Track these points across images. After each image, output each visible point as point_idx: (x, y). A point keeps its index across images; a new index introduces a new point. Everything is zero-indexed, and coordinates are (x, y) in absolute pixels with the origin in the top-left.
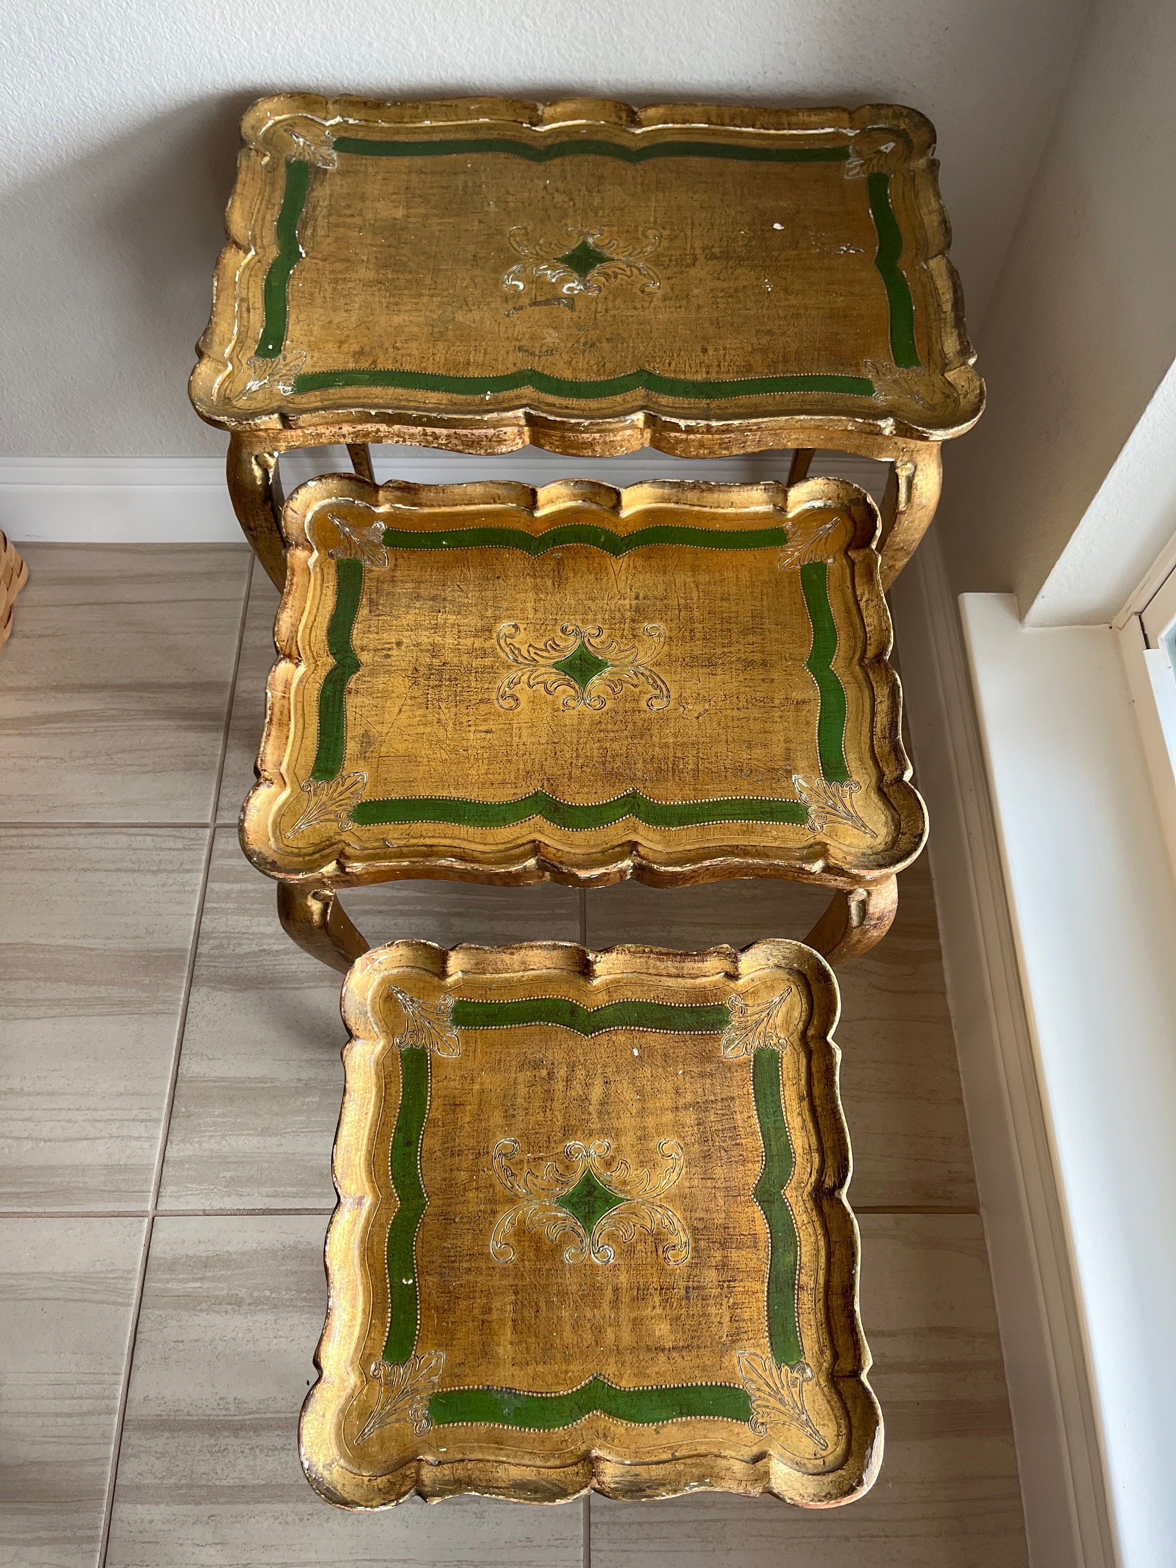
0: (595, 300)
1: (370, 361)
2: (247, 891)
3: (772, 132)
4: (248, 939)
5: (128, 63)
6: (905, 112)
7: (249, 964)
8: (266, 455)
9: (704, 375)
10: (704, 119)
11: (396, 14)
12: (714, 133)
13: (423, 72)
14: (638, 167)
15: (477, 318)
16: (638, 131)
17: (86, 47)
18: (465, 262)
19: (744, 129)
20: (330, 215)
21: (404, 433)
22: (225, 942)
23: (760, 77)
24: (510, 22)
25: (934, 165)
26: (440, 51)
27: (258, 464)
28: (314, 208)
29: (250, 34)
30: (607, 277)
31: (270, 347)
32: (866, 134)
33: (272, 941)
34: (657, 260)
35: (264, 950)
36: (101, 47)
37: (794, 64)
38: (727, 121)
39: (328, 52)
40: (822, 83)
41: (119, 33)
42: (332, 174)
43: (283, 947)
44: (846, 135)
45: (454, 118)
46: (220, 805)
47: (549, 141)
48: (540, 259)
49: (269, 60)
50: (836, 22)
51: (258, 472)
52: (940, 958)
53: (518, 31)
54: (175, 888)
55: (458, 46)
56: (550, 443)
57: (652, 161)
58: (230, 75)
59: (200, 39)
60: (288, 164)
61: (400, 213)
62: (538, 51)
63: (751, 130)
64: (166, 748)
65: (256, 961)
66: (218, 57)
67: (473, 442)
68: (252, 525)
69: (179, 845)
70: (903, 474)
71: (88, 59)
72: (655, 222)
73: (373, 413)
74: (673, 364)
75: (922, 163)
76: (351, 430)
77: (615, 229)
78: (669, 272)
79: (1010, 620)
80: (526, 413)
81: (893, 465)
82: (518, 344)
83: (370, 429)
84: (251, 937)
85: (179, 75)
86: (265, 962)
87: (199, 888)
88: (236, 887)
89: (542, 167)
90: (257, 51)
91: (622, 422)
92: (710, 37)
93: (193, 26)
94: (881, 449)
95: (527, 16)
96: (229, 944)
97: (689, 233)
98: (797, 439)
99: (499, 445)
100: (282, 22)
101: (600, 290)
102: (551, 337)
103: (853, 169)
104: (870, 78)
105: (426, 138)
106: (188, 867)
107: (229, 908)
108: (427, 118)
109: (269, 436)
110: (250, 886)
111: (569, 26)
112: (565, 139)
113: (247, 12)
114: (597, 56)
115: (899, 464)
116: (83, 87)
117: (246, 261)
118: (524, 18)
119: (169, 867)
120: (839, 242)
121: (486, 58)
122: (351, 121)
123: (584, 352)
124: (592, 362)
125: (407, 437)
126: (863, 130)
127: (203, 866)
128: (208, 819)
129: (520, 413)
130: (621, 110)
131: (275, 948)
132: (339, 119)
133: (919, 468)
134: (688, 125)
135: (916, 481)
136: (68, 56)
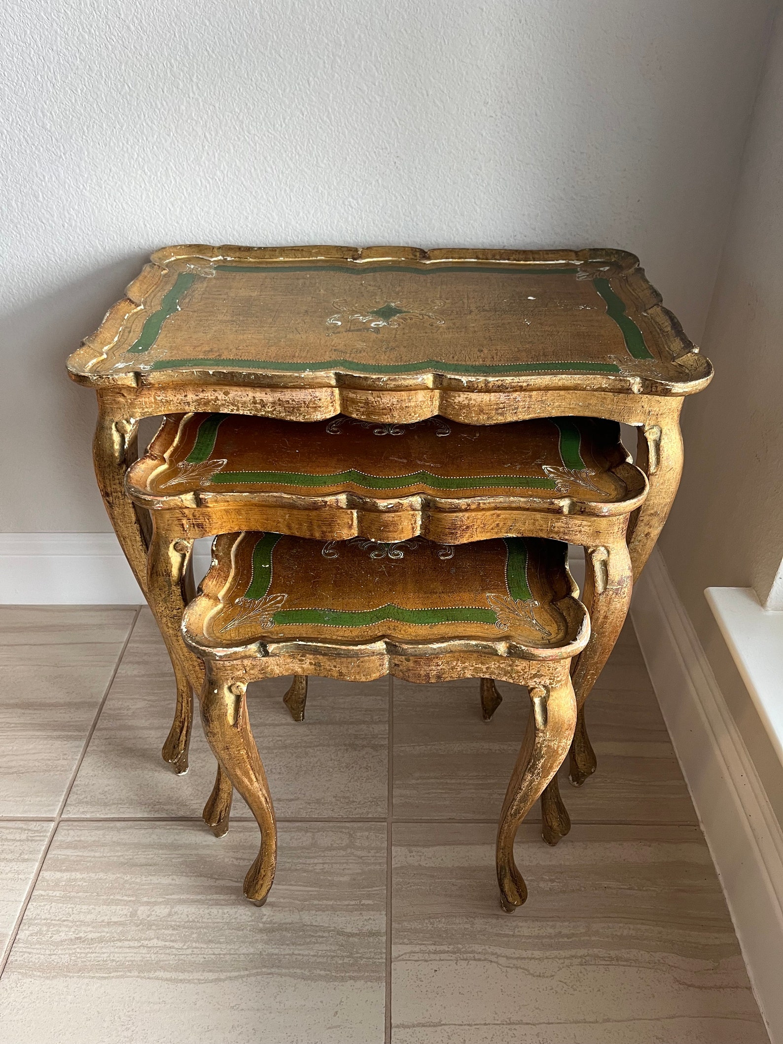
0: (396, 329)
1: (217, 354)
2: (75, 880)
3: (522, 262)
4: (66, 926)
5: (81, 229)
6: (614, 252)
7: (63, 952)
8: (125, 422)
9: (481, 362)
10: (475, 256)
11: (265, 196)
12: (481, 263)
13: (281, 237)
14: (428, 276)
15: (304, 337)
16: (428, 262)
18: (298, 313)
19: (501, 261)
20: (204, 294)
21: (238, 401)
22: (45, 928)
23: (512, 240)
24: (341, 202)
25: (640, 271)
26: (293, 222)
27: (118, 430)
28: (194, 291)
29: (166, 209)
30: (405, 319)
31: (140, 348)
32: (586, 264)
33: (90, 929)
34: (442, 312)
35: (80, 938)
36: (63, 217)
37: (534, 229)
38: (490, 256)
39: (218, 223)
40: (555, 242)
41: (76, 207)
42: (210, 279)
43: (99, 935)
44: (574, 265)
45: (300, 255)
46: (68, 802)
47: (366, 267)
48: (354, 312)
49: (178, 229)
50: (562, 199)
51: (116, 437)
52: (740, 953)
53: (346, 208)
54: (10, 875)
55: (306, 219)
57: (437, 274)
58: (151, 239)
59: (131, 213)
60: (180, 274)
61: (255, 294)
62: (360, 223)
63: (507, 261)
64: (34, 754)
65: (69, 949)
66: (143, 226)
67: (294, 408)
68: (109, 490)
69: (24, 837)
70: (651, 436)
71: (54, 225)
72: (441, 297)
73: (211, 373)
74: (456, 357)
75: (632, 270)
76: (195, 398)
77: (411, 300)
78: (452, 317)
79: (754, 606)
80: (336, 374)
81: (640, 430)
82: (334, 348)
83: (210, 398)
84: (70, 924)
85: (116, 239)
86: (78, 950)
87: (32, 876)
88: (66, 875)
89: (360, 276)
90: (170, 222)
91: (414, 379)
92: (476, 211)
93: (127, 203)
94: (630, 411)
95: (353, 197)
96: (48, 931)
97: (466, 301)
98: (560, 406)
100: (188, 202)
101: (399, 325)
102: (360, 345)
103: (581, 276)
104: (587, 239)
105: (280, 266)
106: (26, 857)
107: (55, 896)
108: (281, 256)
110: (78, 875)
111: (381, 205)
112: (376, 266)
113: (164, 194)
114: (400, 226)
115: (647, 428)
116: (48, 245)
117: (135, 310)
118: (350, 199)
119: (9, 856)
120: (579, 304)
121: (325, 228)
122: (229, 259)
123: (385, 352)
124: (391, 357)
125: (240, 405)
126: (586, 262)
127: (40, 856)
128: (55, 814)
129: (331, 373)
130: (416, 251)
131: (90, 936)
132: (220, 258)
133: (664, 432)
134: (463, 260)
135: (662, 444)
136: (40, 223)
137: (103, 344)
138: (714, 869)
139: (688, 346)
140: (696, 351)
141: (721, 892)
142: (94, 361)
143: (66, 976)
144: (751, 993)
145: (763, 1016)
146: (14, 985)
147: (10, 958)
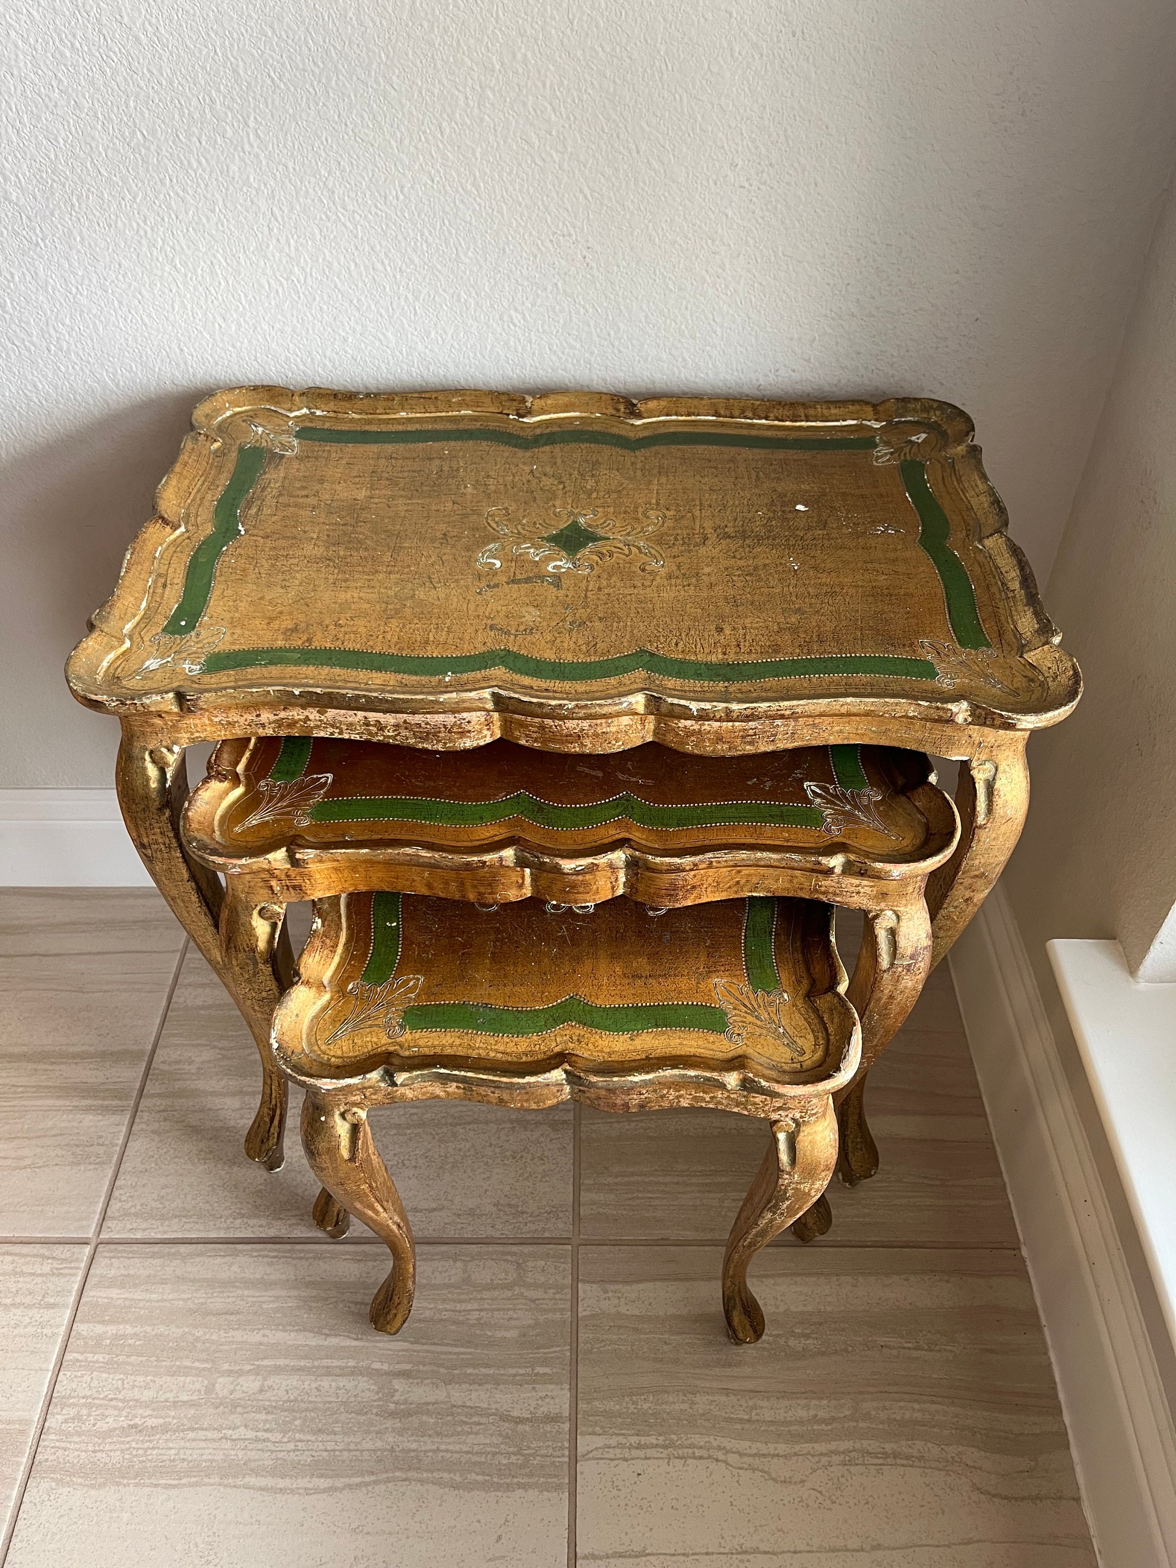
0: (587, 578)
1: (305, 638)
2: (124, 1337)
3: (788, 423)
4: (115, 1408)
5: (77, 354)
6: (935, 405)
7: (112, 1447)
8: (164, 750)
9: (720, 656)
10: (712, 412)
11: (373, 307)
12: (723, 424)
13: (402, 369)
14: (637, 453)
15: (442, 596)
16: (639, 422)
17: (30, 335)
18: (433, 540)
19: (755, 421)
20: (281, 495)
21: (341, 722)
22: (84, 1412)
23: (772, 376)
24: (497, 316)
25: (975, 451)
26: (420, 347)
27: (154, 761)
28: (264, 489)
29: (213, 324)
30: (601, 555)
31: (183, 623)
32: (891, 426)
33: (148, 1412)
34: (660, 539)
35: (135, 1426)
36: (46, 336)
37: (809, 361)
38: (736, 413)
39: (299, 348)
40: (840, 381)
41: (67, 321)
42: (290, 459)
43: (161, 1421)
44: (871, 428)
45: (433, 410)
46: (109, 1213)
47: (538, 431)
48: (521, 538)
49: (234, 355)
50: (853, 315)
51: (152, 772)
53: (506, 327)
54: (30, 1329)
55: (440, 342)
56: (527, 736)
57: (653, 449)
58: (191, 371)
59: (158, 331)
60: (241, 450)
61: (362, 494)
62: (529, 348)
63: (764, 421)
64: (55, 1136)
65: (122, 1443)
66: (178, 351)
67: (428, 733)
68: (145, 840)
69: (46, 1268)
70: (980, 776)
71: (33, 348)
72: (658, 504)
73: (297, 693)
74: (681, 644)
75: (961, 449)
76: (272, 718)
77: (611, 510)
78: (675, 551)
79: (1117, 973)
80: (493, 694)
81: (965, 766)
82: (490, 622)
83: (297, 717)
84: (120, 1404)
85: (134, 369)
86: (134, 1445)
87: (62, 1330)
88: (111, 1329)
89: (528, 454)
90: (221, 345)
91: (616, 704)
92: (715, 333)
93: (149, 316)
94: (951, 743)
95: (516, 310)
96: (89, 1415)
97: (697, 513)
98: (841, 731)
99: (461, 738)
100: (248, 314)
101: (592, 568)
102: (531, 615)
103: (882, 455)
104: (893, 376)
105: (401, 428)
106: (52, 1301)
107: (97, 1362)
108: (403, 409)
109: (166, 724)
110: (129, 1330)
111: (562, 321)
112: (556, 429)
113: (209, 302)
114: (592, 353)
115: (974, 764)
116: (26, 379)
117: (172, 537)
118: (512, 312)
119: (27, 1300)
120: (874, 523)
121: (472, 355)
122: (318, 413)
123: (571, 631)
124: (581, 642)
125: (344, 727)
126: (889, 422)
127: (72, 1299)
128: (90, 1233)
129: (486, 694)
130: (618, 402)
131: (151, 1422)
132: (305, 411)
133: (1001, 769)
134: (693, 418)
135: (998, 785)
136: (10, 345)
137: (123, 619)
138: (1038, 1317)
139: (1045, 630)
140: (1057, 640)
141: (1046, 1353)
142: (112, 656)
143: (118, 1484)
144: (1079, 1505)
145: (1094, 1540)
146: (45, 1497)
147: (38, 1458)
